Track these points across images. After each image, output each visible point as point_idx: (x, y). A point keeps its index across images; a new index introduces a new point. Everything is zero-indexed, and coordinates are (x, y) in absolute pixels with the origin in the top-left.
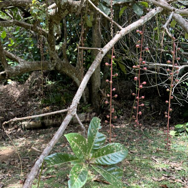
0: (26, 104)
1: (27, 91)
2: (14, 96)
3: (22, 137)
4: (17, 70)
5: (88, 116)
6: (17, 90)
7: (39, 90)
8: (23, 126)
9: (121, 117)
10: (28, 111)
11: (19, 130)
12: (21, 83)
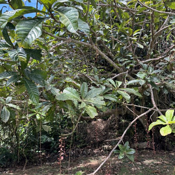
0: (107, 134)
1: (108, 126)
2: (100, 128)
3: (104, 155)
4: (103, 114)
6: (102, 125)
7: (116, 125)
8: (105, 148)
11: (102, 150)
12: (105, 120)
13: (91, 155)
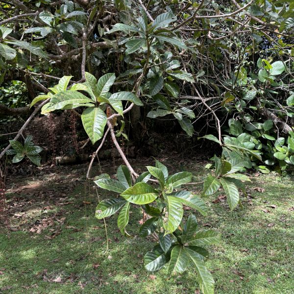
0: (62, 138)
1: (63, 124)
2: (49, 129)
5: (127, 150)
8: (56, 161)
9: (162, 150)
10: (63, 145)
11: (52, 165)
13: (32, 173)
